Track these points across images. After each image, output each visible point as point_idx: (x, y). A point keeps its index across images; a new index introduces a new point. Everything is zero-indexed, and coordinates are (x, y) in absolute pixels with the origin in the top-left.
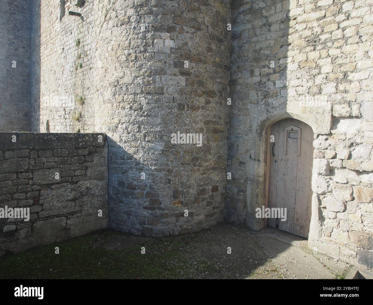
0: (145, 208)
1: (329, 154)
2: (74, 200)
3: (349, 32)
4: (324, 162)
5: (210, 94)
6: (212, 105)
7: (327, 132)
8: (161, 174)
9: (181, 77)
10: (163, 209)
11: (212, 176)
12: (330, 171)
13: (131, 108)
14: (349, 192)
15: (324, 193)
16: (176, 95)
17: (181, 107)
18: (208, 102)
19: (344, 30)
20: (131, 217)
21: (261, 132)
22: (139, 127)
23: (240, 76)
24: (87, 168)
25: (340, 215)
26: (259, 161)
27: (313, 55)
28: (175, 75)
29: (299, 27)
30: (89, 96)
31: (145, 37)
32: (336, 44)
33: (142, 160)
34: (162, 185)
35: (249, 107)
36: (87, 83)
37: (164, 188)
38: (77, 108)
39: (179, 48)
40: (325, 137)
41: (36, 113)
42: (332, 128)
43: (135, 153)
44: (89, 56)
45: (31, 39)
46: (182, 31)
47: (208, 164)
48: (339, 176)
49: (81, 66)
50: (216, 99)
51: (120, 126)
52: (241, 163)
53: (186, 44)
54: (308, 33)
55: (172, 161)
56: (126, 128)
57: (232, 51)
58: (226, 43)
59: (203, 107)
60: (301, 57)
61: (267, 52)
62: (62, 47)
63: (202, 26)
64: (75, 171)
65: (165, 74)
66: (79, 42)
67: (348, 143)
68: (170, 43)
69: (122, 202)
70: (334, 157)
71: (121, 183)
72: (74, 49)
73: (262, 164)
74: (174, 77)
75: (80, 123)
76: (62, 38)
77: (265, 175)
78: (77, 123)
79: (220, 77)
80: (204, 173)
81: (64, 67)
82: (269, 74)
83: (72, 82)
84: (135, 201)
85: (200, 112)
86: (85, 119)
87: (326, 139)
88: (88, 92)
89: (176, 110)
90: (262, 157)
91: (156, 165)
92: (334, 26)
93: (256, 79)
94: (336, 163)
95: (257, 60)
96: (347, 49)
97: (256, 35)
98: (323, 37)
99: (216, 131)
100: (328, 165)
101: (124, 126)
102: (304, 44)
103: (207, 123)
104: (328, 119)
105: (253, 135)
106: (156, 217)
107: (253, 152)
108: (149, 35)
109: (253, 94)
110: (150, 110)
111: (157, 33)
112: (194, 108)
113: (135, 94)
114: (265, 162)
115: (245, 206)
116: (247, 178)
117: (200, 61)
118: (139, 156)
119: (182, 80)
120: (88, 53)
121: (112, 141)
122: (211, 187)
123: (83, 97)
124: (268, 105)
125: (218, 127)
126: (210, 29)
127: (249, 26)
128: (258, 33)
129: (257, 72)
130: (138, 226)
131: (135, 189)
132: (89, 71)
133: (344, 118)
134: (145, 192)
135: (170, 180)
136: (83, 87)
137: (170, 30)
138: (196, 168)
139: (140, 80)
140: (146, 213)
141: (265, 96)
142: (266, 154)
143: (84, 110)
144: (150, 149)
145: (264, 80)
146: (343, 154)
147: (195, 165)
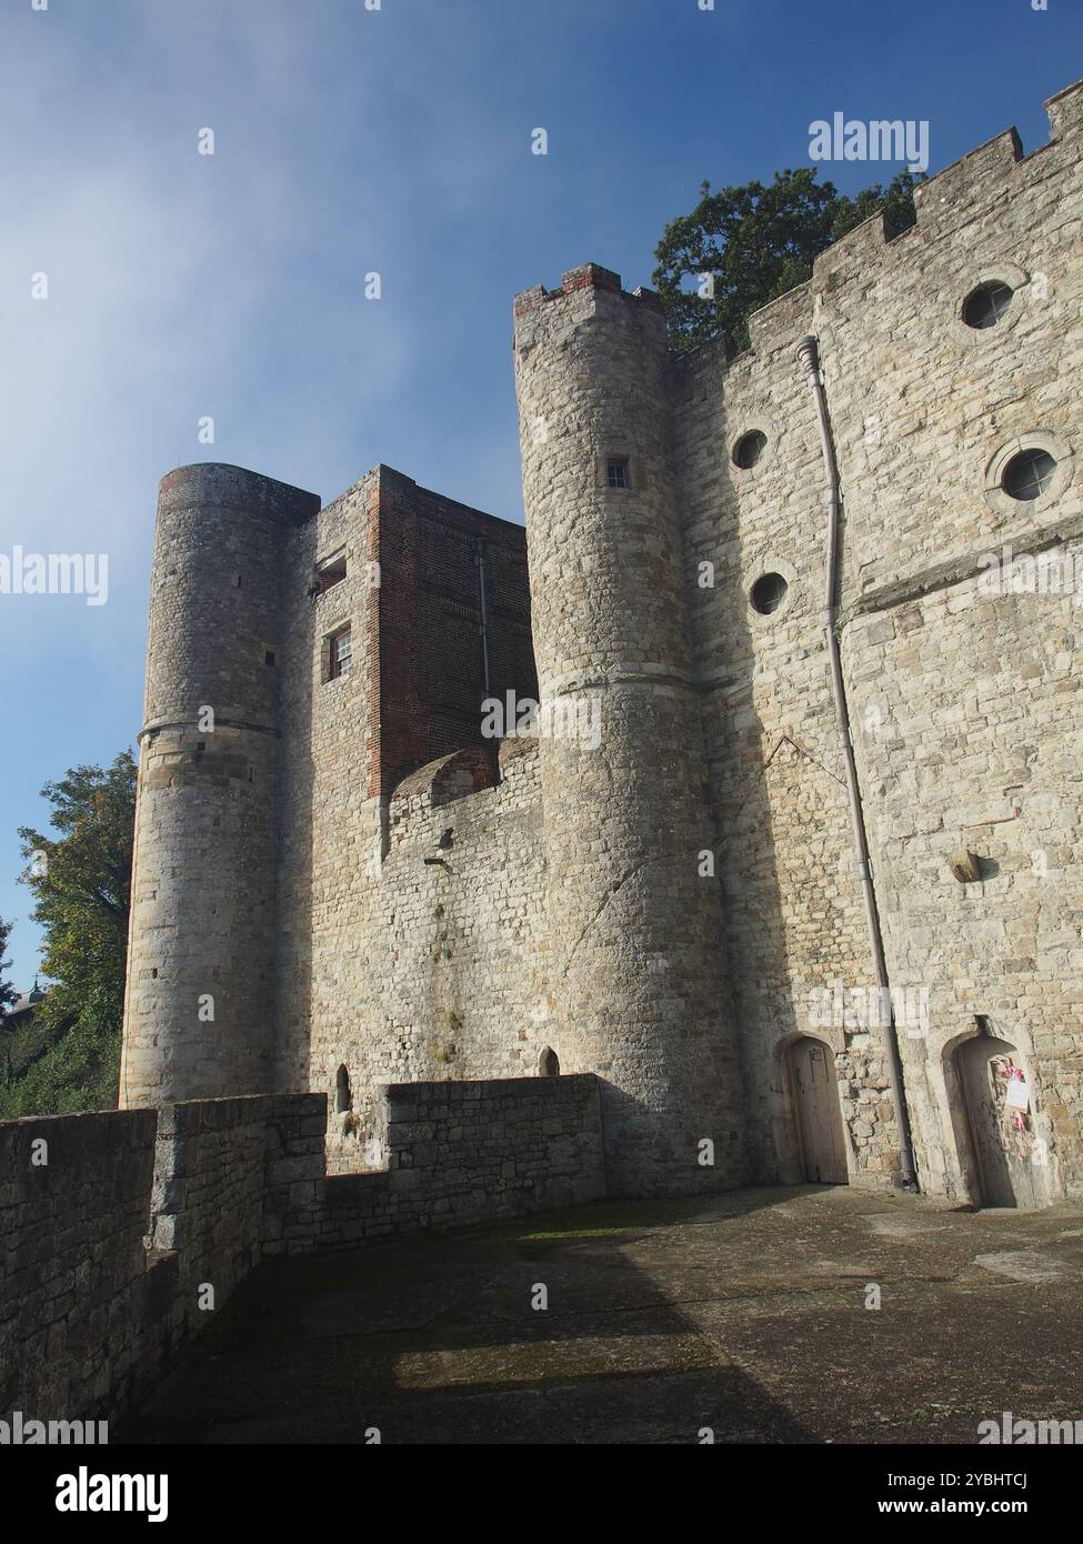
0: (656, 1161)
1: (849, 1074)
2: (574, 1156)
3: (844, 948)
4: (846, 1083)
5: (712, 1014)
6: (716, 1027)
7: (843, 1050)
8: (671, 1117)
9: (679, 1000)
10: (677, 1161)
11: (728, 1118)
12: (854, 1093)
13: (627, 1040)
14: (872, 1113)
15: (853, 1119)
16: (676, 1021)
17: (683, 1034)
18: (711, 1025)
19: (839, 945)
20: (640, 1176)
21: (779, 1057)
22: (639, 1062)
23: (744, 987)
24: (583, 1116)
25: (871, 1140)
26: (782, 1092)
27: (817, 968)
28: (673, 998)
29: (800, 937)
30: (474, 1012)
31: (635, 959)
32: (835, 959)
33: (646, 1102)
34: (674, 1131)
35: (761, 1026)
36: (467, 988)
37: (675, 1134)
38: (441, 1034)
39: (674, 968)
40: (843, 1056)
41: (296, 1050)
42: (847, 1046)
43: (637, 1093)
44: (470, 940)
45: (276, 881)
46: (675, 948)
47: (721, 1101)
48: (864, 1097)
49: (449, 956)
50: (720, 1018)
51: (614, 1063)
52: (761, 1098)
53: (681, 961)
54: (808, 944)
55: (681, 1100)
56: (623, 1064)
57: (730, 956)
58: (722, 948)
59: (707, 1032)
60: (806, 970)
61: (771, 961)
62: (389, 913)
63: (695, 938)
64: (573, 1120)
65: (662, 998)
66: (442, 911)
67: (862, 1060)
68: (663, 963)
69: (626, 1157)
70: (854, 1077)
71: (622, 1134)
72: (428, 921)
73: (786, 1096)
74: (671, 1001)
75: (452, 1065)
76: (389, 895)
77: (793, 1111)
78: (443, 1065)
79: (722, 992)
80: (718, 1114)
81: (396, 953)
82: (776, 987)
83: (422, 983)
84: (643, 1154)
85: (704, 1038)
86: (465, 1056)
87: (845, 1058)
88: (469, 1004)
89: (678, 1039)
90: (785, 1087)
91: (663, 1106)
92: (830, 941)
93: (764, 992)
94: (857, 1083)
95: (762, 969)
96: (845, 964)
97: (756, 940)
98: (824, 950)
99: (725, 1060)
100: (850, 1086)
101: (620, 1061)
102: (807, 956)
103: (713, 1050)
104: (842, 1036)
105: (770, 1061)
106: (670, 1171)
107: (773, 1081)
108: (641, 956)
109: (762, 1008)
110: (649, 1041)
111: (649, 954)
112: (698, 1034)
113: (631, 1023)
114: (790, 1092)
115: (775, 1155)
116: (771, 1117)
117: (698, 977)
118: (643, 1096)
119: (681, 1003)
120: (467, 931)
121: (606, 1082)
122: (728, 1133)
123: (457, 1013)
124: (782, 1022)
125: (726, 1053)
126: (703, 939)
127: (747, 928)
128: (758, 938)
129: (763, 983)
130: (649, 1186)
131: (640, 1138)
132: (471, 966)
133: (856, 1034)
134: (653, 1141)
135: (681, 1123)
136: (456, 993)
137: (662, 948)
138: (708, 1107)
139: (634, 1007)
140: (656, 1167)
141: (776, 1013)
142: (789, 1082)
143: (463, 1040)
144: (653, 1087)
145: (773, 993)
146: (860, 1072)
147: (707, 1104)
